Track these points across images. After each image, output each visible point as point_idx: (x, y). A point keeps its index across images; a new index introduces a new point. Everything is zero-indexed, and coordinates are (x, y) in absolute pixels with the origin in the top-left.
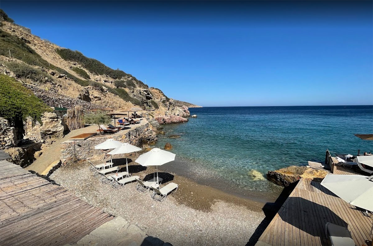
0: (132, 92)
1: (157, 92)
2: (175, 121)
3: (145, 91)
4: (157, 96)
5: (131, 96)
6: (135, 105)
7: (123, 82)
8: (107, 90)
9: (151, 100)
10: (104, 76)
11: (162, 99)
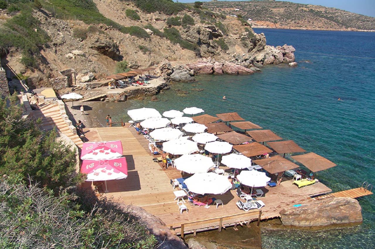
0: (185, 31)
1: (238, 24)
2: (230, 72)
3: (208, 27)
4: (237, 30)
5: (184, 36)
6: (183, 49)
7: (180, 18)
8: (152, 33)
9: (219, 38)
10: (157, 13)
11: (242, 35)
